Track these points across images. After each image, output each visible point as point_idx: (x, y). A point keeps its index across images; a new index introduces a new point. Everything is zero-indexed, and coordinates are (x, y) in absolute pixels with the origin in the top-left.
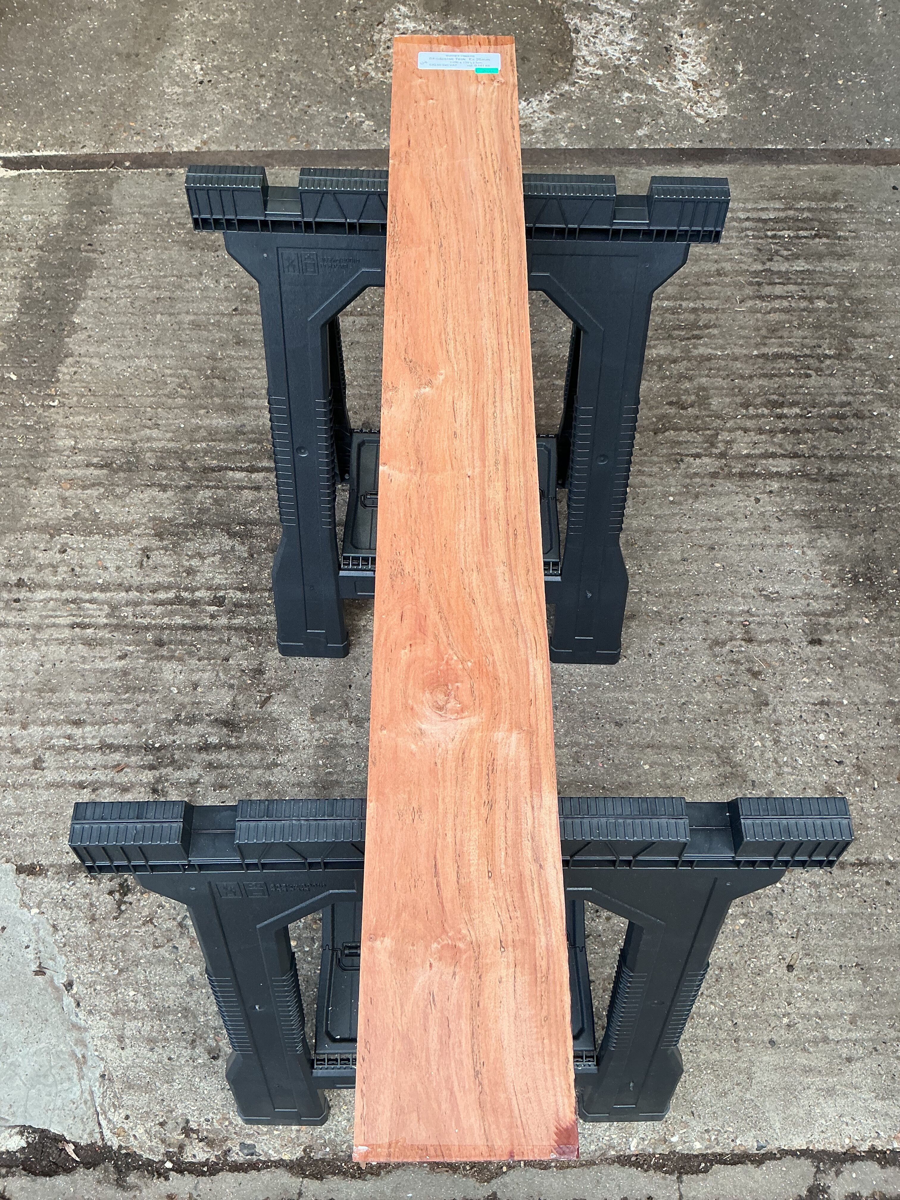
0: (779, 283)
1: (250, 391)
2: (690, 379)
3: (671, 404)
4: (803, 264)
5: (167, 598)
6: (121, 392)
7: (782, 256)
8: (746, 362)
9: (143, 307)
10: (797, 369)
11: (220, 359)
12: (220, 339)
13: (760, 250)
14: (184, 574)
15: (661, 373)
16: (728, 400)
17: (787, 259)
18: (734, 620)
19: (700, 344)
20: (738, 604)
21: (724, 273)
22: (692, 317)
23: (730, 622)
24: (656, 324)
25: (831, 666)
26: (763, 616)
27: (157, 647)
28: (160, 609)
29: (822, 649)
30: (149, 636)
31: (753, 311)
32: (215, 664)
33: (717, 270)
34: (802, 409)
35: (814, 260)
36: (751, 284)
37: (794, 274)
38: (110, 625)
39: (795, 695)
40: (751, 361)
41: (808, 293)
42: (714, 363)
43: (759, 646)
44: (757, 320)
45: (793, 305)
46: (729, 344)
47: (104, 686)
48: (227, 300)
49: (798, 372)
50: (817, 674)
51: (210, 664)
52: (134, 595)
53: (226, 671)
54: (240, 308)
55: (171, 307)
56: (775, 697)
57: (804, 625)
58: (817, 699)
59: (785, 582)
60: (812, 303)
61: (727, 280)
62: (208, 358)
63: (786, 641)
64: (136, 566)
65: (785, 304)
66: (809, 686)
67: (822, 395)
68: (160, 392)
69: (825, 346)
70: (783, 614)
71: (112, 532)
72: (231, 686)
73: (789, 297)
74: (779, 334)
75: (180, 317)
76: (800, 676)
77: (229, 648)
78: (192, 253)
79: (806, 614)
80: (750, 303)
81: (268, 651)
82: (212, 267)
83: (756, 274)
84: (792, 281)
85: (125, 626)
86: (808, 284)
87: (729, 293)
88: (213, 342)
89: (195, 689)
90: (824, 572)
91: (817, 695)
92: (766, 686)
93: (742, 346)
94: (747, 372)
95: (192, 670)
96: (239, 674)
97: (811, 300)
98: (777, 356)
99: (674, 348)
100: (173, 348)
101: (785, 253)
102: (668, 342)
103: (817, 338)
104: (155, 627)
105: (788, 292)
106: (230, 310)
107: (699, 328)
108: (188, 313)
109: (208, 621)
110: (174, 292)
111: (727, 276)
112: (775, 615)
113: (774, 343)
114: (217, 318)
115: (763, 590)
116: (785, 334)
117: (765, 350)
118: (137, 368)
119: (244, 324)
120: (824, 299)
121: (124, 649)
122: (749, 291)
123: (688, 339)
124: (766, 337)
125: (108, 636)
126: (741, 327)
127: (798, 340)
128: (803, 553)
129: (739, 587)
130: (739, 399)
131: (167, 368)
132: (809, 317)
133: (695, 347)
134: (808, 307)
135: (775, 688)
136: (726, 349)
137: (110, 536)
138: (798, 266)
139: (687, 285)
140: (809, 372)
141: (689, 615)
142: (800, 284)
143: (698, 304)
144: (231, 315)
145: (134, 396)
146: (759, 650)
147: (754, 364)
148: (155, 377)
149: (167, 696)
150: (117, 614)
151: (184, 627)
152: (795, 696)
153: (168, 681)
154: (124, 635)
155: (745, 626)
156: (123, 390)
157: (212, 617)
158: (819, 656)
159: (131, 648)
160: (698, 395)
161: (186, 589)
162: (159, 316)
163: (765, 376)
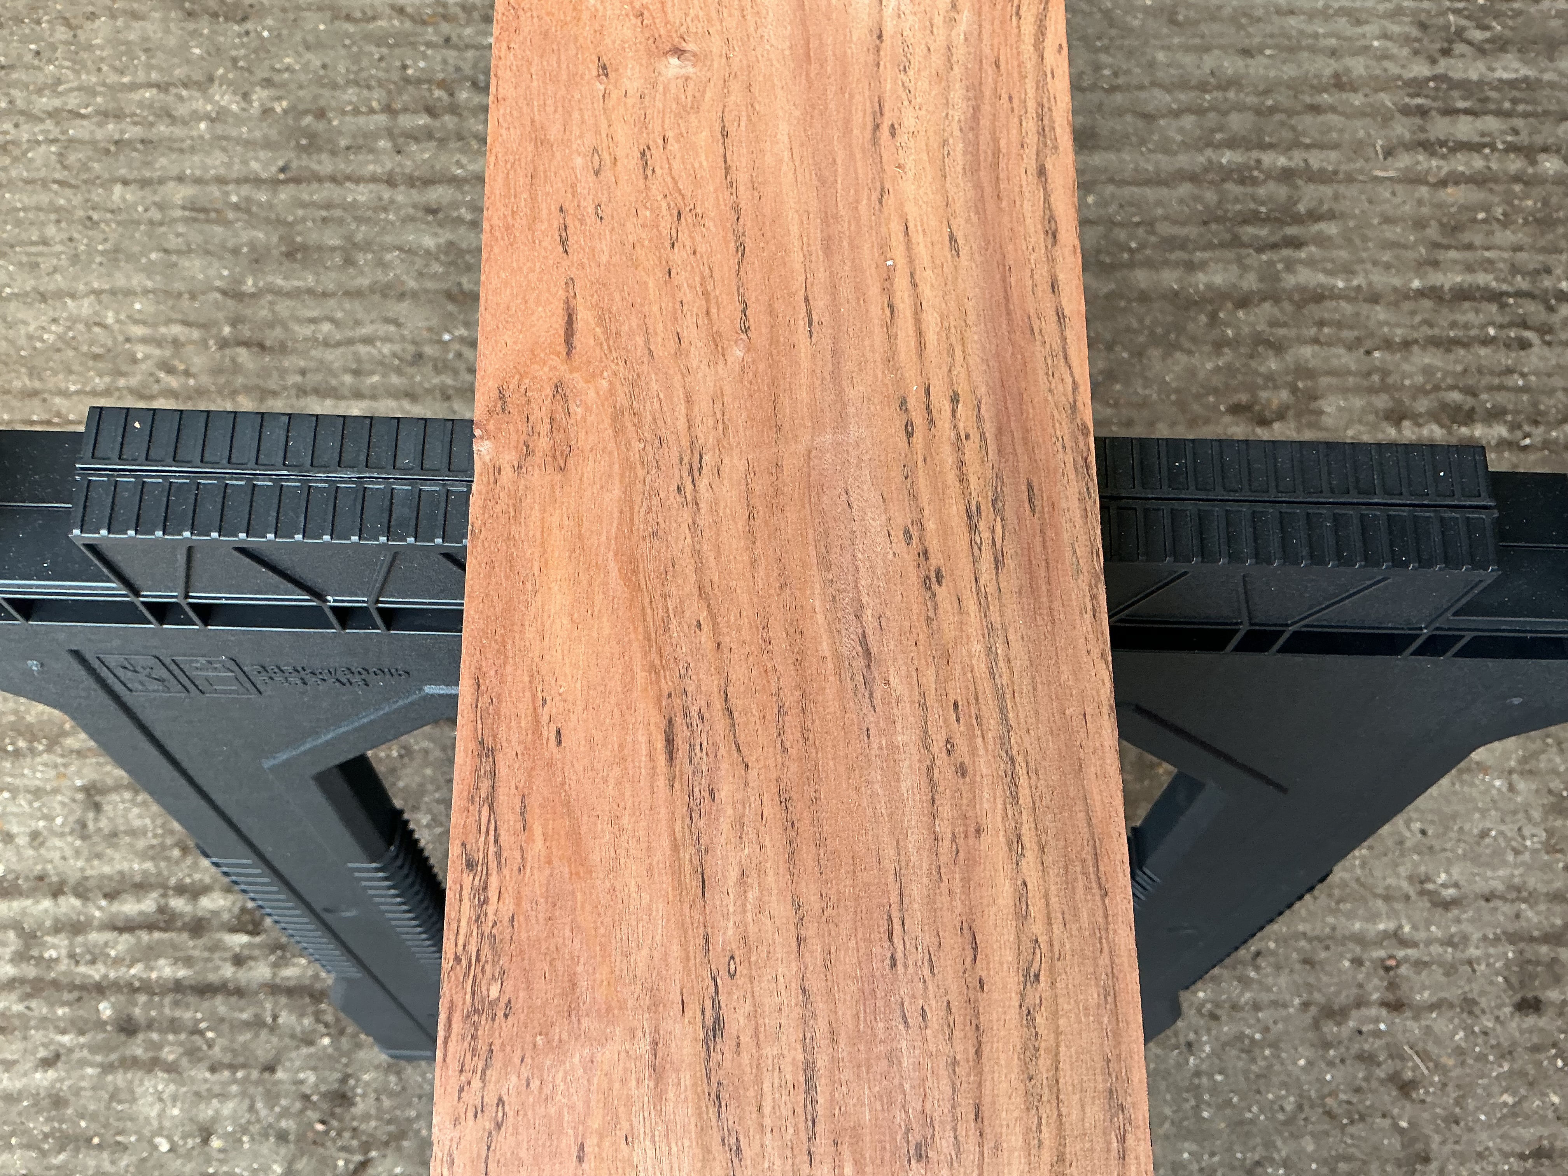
0: (1467, 112)
1: (319, 377)
2: (1278, 348)
3: (1236, 410)
4: (1516, 65)
5: (141, 913)
6: (37, 385)
7: (1470, 43)
8: (1396, 304)
9: (85, 167)
10: (1501, 327)
11: (253, 295)
12: (252, 245)
13: (1423, 26)
14: (176, 853)
15: (1215, 334)
16: (1358, 402)
17: (1481, 50)
18: (1365, 956)
19: (1301, 262)
20: (1373, 917)
21: (1351, 83)
22: (1282, 192)
23: (1357, 962)
24: (1207, 207)
25: (1560, 1063)
26: (1429, 943)
27: (123, 1037)
28: (125, 941)
29: (1543, 1022)
30: (106, 1009)
31: (1413, 179)
32: (246, 1079)
33: (1336, 75)
34: (1514, 427)
35: (1538, 54)
36: (1406, 111)
37: (1493, 88)
38: (23, 981)
39: (1484, 1136)
40: (1407, 306)
41: (1524, 139)
42: (1328, 310)
43: (1416, 1018)
44: (1420, 202)
45: (1494, 166)
46: (1362, 261)
47: (13, 1134)
48: (268, 144)
49: (1503, 334)
50: (1531, 1084)
51: (235, 1081)
52: (69, 904)
53: (272, 1098)
54: (294, 165)
55: (147, 164)
56: (1444, 1142)
57: (1508, 965)
58: (1528, 1144)
59: (1473, 860)
60: (1533, 162)
61: (1357, 100)
62: (224, 293)
63: (1469, 1005)
64: (72, 832)
65: (1478, 163)
66: (1514, 1112)
67: (1552, 392)
68: (122, 382)
69: (1559, 271)
70: (1465, 939)
71: (22, 744)
72: (282, 1137)
73: (1485, 145)
74: (1467, 237)
75: (162, 189)
76: (1495, 1089)
77: (275, 1040)
78: (191, 26)
79: (1513, 938)
80: (1404, 160)
81: (359, 1046)
82: (235, 60)
83: (1416, 86)
84: (1492, 106)
85: (55, 984)
86: (1526, 115)
87: (1361, 134)
88: (235, 251)
89: (206, 1141)
90: (1550, 833)
91: (1529, 1133)
92: (1426, 1115)
93: (1388, 266)
94: (1399, 334)
95: (197, 1094)
96: (298, 1105)
97: (1529, 153)
98: (1462, 295)
99: (1245, 268)
100: (149, 270)
101: (1478, 35)
102: (1230, 254)
103: (1544, 250)
104: (116, 987)
105: (1483, 135)
106: (274, 169)
107: (1298, 220)
108: (180, 179)
109: (228, 971)
110: (152, 124)
111: (1355, 90)
112: (1449, 942)
113: (1455, 262)
114: (246, 190)
115: (1428, 879)
116: (1478, 239)
117: (1437, 278)
118: (74, 320)
119: (303, 205)
120: (1558, 151)
121: (52, 1042)
122: (1402, 128)
123: (1274, 246)
124: (1437, 245)
125: (18, 1008)
126: (1387, 220)
127: (1506, 255)
128: (1511, 788)
129: (1377, 873)
130: (1382, 401)
131: (136, 322)
132: (1527, 197)
133: (1290, 266)
134: (1524, 172)
135: (1444, 1120)
136: (1353, 273)
137: (17, 753)
138: (1505, 69)
139: (1272, 110)
140: (1529, 335)
141: (1272, 945)
142: (1508, 114)
143: (1297, 159)
144: (274, 183)
145: (65, 394)
146: (1415, 1028)
147: (1413, 313)
148: (110, 343)
149: (144, 1160)
150: (35, 953)
151: (178, 987)
152: (1486, 1140)
153: (147, 1119)
154: (52, 1005)
155: (1388, 969)
156: (41, 379)
157: (238, 961)
158: (1535, 1039)
159: (66, 1039)
160: (1294, 390)
161: (181, 890)
162: (118, 189)
163: (1435, 342)
